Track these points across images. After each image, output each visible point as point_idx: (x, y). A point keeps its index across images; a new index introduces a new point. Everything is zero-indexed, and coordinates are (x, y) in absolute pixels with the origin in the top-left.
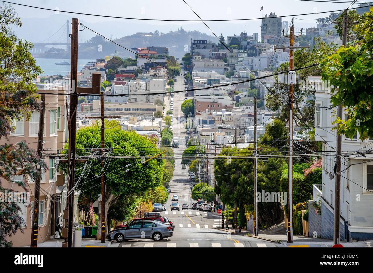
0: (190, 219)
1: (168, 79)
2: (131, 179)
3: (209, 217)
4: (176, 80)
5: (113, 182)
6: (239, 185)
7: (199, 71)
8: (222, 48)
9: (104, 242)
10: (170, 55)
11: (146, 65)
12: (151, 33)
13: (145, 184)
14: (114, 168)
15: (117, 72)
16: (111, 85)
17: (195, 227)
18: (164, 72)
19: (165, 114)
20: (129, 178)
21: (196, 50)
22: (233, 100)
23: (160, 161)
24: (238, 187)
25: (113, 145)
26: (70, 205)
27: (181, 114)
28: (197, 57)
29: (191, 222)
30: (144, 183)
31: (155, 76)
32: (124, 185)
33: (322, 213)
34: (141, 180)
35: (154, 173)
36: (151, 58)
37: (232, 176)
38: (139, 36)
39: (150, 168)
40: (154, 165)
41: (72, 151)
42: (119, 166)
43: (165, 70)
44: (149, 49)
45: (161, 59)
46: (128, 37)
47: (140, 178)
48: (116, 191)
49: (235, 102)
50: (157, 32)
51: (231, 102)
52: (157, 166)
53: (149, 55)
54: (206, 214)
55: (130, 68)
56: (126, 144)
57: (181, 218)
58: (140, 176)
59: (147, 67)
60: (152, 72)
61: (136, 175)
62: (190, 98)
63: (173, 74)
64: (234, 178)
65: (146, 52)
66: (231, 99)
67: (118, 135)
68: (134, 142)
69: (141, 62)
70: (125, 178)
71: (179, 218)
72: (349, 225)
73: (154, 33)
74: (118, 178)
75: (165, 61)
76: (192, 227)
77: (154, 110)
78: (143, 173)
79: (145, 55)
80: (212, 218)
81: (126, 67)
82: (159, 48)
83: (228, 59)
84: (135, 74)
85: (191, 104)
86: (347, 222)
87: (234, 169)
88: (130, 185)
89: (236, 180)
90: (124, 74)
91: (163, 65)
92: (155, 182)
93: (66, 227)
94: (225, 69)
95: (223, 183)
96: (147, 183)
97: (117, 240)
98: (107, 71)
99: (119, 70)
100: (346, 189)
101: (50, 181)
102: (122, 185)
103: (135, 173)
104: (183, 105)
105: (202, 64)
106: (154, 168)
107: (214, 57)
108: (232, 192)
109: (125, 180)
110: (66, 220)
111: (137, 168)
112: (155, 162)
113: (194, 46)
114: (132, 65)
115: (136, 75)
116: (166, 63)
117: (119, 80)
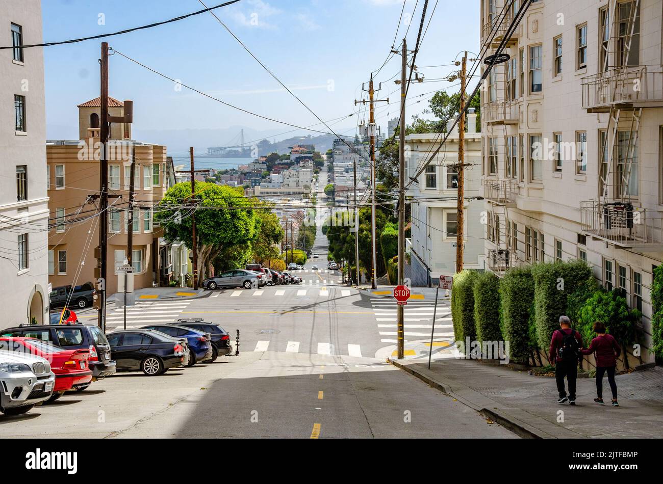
0: (319, 276)
1: (314, 169)
2: (220, 229)
3: (335, 274)
4: (321, 170)
5: (203, 233)
6: (347, 243)
7: (339, 162)
8: (358, 145)
9: (197, 290)
10: (316, 150)
11: (297, 158)
12: (305, 137)
13: (234, 234)
14: (204, 219)
15: (275, 165)
16: (269, 175)
17: (323, 282)
18: (311, 163)
19: (311, 196)
20: (219, 228)
21: (337, 147)
22: (365, 184)
23: (249, 212)
24: (346, 245)
25: (204, 197)
26: (102, 244)
27: (324, 195)
28: (338, 152)
29: (319, 279)
30: (232, 233)
31: (304, 167)
32: (214, 235)
33: (412, 263)
34: (230, 230)
35: (243, 223)
36: (301, 153)
37: (341, 235)
38: (295, 139)
39: (239, 219)
40: (243, 216)
41: (104, 185)
42: (208, 217)
43: (312, 162)
44: (299, 146)
45: (309, 153)
46: (287, 140)
47: (228, 229)
48: (206, 241)
49: (367, 186)
50: (309, 136)
51: (364, 186)
52: (246, 218)
53: (300, 151)
54: (333, 272)
55: (284, 161)
56: (215, 196)
57: (311, 275)
58: (228, 227)
59: (298, 160)
60: (301, 164)
61: (224, 226)
62: (332, 184)
63: (319, 165)
64: (343, 237)
65: (298, 149)
66: (364, 183)
67: (209, 189)
68: (224, 194)
69: (293, 157)
70: (214, 229)
71: (310, 275)
72: (431, 271)
73: (307, 136)
74: (207, 228)
75: (312, 155)
76: (320, 282)
77: (303, 193)
78: (231, 224)
79: (297, 151)
80: (338, 275)
81: (282, 161)
82: (307, 146)
83: (362, 152)
84: (288, 165)
85: (332, 187)
86: (429, 269)
87: (343, 229)
88: (219, 235)
89: (345, 238)
90: (281, 166)
91: (310, 158)
92: (243, 232)
93: (99, 267)
94: (360, 161)
95: (334, 241)
96: (235, 233)
97: (210, 288)
98: (267, 164)
99: (276, 163)
100: (428, 237)
101: (146, 232)
102: (212, 236)
103: (224, 224)
104: (326, 188)
105: (341, 157)
106: (242, 219)
107: (350, 151)
108: (341, 249)
109: (214, 230)
110: (99, 259)
111: (226, 219)
112: (244, 213)
113: (335, 143)
114: (286, 159)
115: (289, 167)
116: (313, 157)
117: (276, 170)
